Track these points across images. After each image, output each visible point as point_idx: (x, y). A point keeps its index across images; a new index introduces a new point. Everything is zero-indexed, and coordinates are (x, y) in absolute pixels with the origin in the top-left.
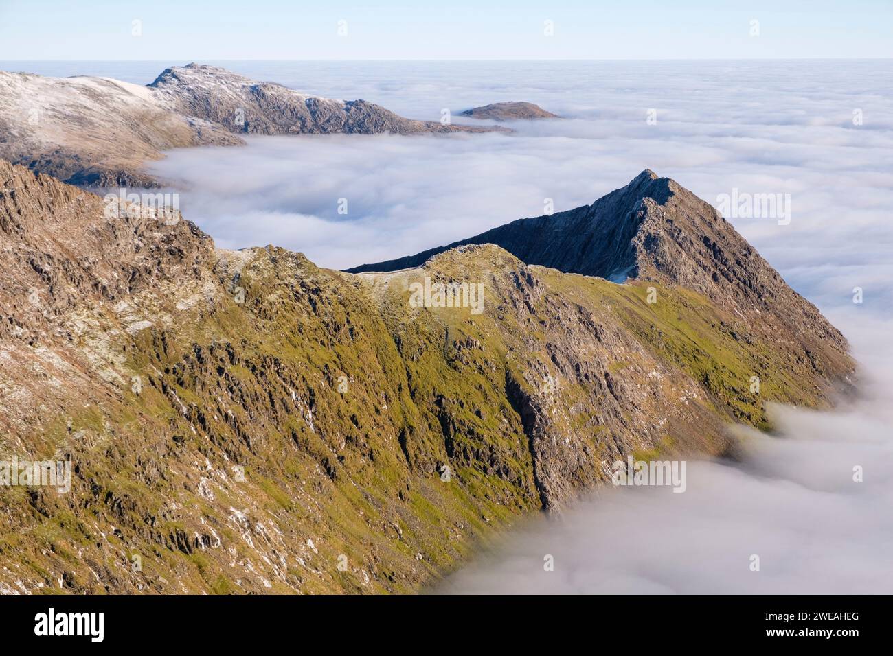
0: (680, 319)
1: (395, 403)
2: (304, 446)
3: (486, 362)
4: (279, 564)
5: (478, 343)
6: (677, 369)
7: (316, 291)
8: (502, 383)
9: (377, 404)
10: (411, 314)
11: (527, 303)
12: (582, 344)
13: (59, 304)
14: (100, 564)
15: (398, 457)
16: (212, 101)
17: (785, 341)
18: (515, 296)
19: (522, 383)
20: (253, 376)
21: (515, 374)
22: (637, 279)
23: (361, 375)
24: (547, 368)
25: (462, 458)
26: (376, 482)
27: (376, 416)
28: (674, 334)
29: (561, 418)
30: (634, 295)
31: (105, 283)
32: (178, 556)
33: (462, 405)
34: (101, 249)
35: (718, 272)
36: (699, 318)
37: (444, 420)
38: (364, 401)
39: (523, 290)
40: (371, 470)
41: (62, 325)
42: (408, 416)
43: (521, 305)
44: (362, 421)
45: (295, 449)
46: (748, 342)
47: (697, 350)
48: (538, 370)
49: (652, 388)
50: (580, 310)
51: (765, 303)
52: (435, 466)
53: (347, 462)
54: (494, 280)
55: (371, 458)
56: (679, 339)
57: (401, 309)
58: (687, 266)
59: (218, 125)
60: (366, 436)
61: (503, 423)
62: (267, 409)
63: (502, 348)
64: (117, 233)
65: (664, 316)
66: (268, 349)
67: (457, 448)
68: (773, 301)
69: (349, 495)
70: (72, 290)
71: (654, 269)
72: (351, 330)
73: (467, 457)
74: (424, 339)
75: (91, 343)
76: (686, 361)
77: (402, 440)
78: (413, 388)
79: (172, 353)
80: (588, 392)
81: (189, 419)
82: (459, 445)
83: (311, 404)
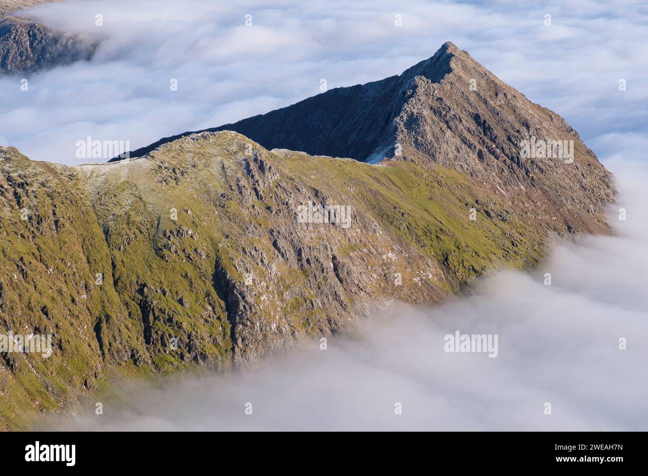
0: (431, 199)
1: (95, 293)
3: (196, 250)
5: (190, 232)
6: (415, 249)
7: (21, 185)
8: (210, 271)
9: (75, 294)
10: (123, 204)
11: (255, 189)
15: (90, 346)
17: (547, 217)
18: (243, 182)
19: (231, 270)
21: (225, 262)
22: (393, 159)
23: (62, 266)
24: (264, 255)
25: (159, 345)
26: (61, 371)
27: (72, 306)
28: (418, 215)
29: (273, 304)
30: (386, 176)
33: (164, 293)
35: (485, 150)
36: (452, 197)
37: (145, 307)
38: (60, 292)
39: (253, 177)
40: (58, 360)
42: (107, 304)
43: (248, 192)
44: (54, 312)
46: (504, 220)
47: (441, 230)
48: (253, 257)
49: (383, 270)
50: (316, 193)
51: (533, 179)
52: (130, 354)
54: (223, 167)
55: (60, 347)
56: (423, 219)
57: (115, 200)
58: (449, 144)
60: (57, 326)
61: (207, 310)
63: (217, 235)
65: (414, 196)
67: (154, 336)
68: (541, 176)
69: (28, 385)
71: (413, 149)
72: (56, 222)
73: (164, 345)
74: (134, 229)
76: (427, 242)
77: (98, 329)
78: (117, 277)
80: (307, 276)
82: (156, 332)
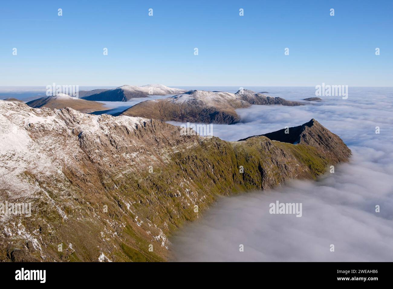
0: (307, 153)
1: (233, 169)
2: (210, 176)
3: (255, 161)
4: (194, 201)
5: (254, 157)
6: (303, 164)
7: (219, 145)
8: (258, 166)
9: (229, 169)
10: (240, 150)
11: (268, 149)
12: (280, 158)
13: (159, 147)
14: (149, 199)
15: (231, 180)
16: (247, 97)
17: (334, 158)
18: (266, 147)
19: (262, 166)
20: (200, 162)
21: (261, 164)
22: (299, 144)
23: (226, 162)
24: (270, 163)
26: (225, 184)
27: (228, 171)
28: (304, 156)
29: (271, 173)
30: (297, 147)
31: (171, 143)
32: (170, 198)
33: (248, 170)
34: (172, 136)
35: (320, 143)
36: (312, 153)
38: (226, 168)
39: (268, 146)
40: (225, 182)
41: (158, 151)
42: (235, 171)
43: (267, 149)
44: (225, 172)
45: (208, 177)
46: (324, 159)
47: (309, 160)
48: (267, 163)
49: (296, 168)
50: (282, 150)
51: (331, 150)
52: (240, 182)
53: (219, 180)
54: (261, 144)
55: (225, 179)
57: (238, 149)
58: (312, 141)
59: (248, 102)
60: (225, 175)
61: (256, 174)
62: (203, 169)
63: (259, 158)
64: (176, 133)
65: (304, 152)
66: (206, 156)
67: (245, 179)
68: (333, 149)
69: (218, 187)
70: (164, 144)
71: (304, 142)
72: (226, 153)
73: (247, 181)
74: (242, 156)
75: (164, 155)
76: (306, 162)
77: (233, 176)
78: (238, 165)
79: (182, 157)
80: (279, 168)
81: (183, 170)
83: (213, 168)
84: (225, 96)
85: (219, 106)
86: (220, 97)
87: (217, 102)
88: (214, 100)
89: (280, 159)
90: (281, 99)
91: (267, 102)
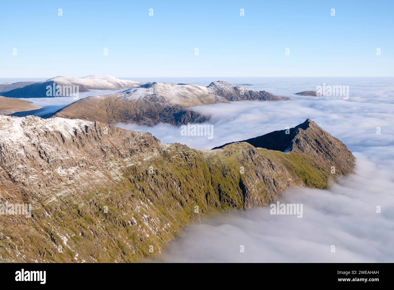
0: (302, 163)
1: (206, 186)
2: (175, 197)
3: (234, 175)
4: (155, 230)
5: (233, 170)
6: (297, 178)
7: (187, 155)
8: (238, 181)
9: (200, 186)
10: (215, 162)
11: (252, 159)
12: (267, 170)
13: (107, 159)
14: (94, 230)
15: (204, 201)
16: (223, 91)
18: (248, 157)
19: (244, 181)
20: (163, 178)
21: (242, 179)
22: (292, 151)
23: (197, 178)
24: (254, 177)
25: (223, 202)
27: (200, 190)
28: (299, 168)
29: (256, 191)
30: (289, 156)
31: (122, 153)
32: (122, 227)
33: (225, 187)
34: (124, 144)
35: (318, 150)
36: (308, 163)
37: (220, 191)
38: (197, 185)
39: (251, 155)
41: (106, 165)
42: (209, 189)
43: (250, 159)
44: (195, 191)
45: (172, 198)
46: (323, 170)
47: (305, 172)
48: (251, 178)
49: (288, 183)
50: (269, 160)
51: (332, 159)
52: (215, 204)
53: (188, 202)
54: (243, 152)
55: (196, 201)
56: (300, 169)
57: (212, 160)
58: (308, 148)
59: (224, 97)
60: (195, 195)
61: (237, 192)
62: (166, 187)
64: (130, 140)
65: (297, 162)
66: (169, 171)
67: (222, 199)
68: (335, 158)
69: (187, 211)
70: (113, 156)
71: (297, 149)
72: (196, 166)
73: (225, 202)
74: (217, 169)
75: (114, 170)
76: (301, 176)
77: (206, 196)
78: (212, 182)
79: (138, 172)
80: (266, 184)
81: (140, 190)
82: (223, 198)
83: (180, 186)
84: (194, 90)
85: (186, 104)
86: (188, 92)
87: (183, 98)
88: (179, 95)
89: (267, 172)
90: (268, 94)
91: (249, 97)
